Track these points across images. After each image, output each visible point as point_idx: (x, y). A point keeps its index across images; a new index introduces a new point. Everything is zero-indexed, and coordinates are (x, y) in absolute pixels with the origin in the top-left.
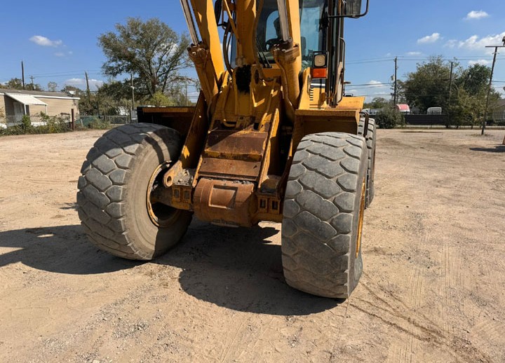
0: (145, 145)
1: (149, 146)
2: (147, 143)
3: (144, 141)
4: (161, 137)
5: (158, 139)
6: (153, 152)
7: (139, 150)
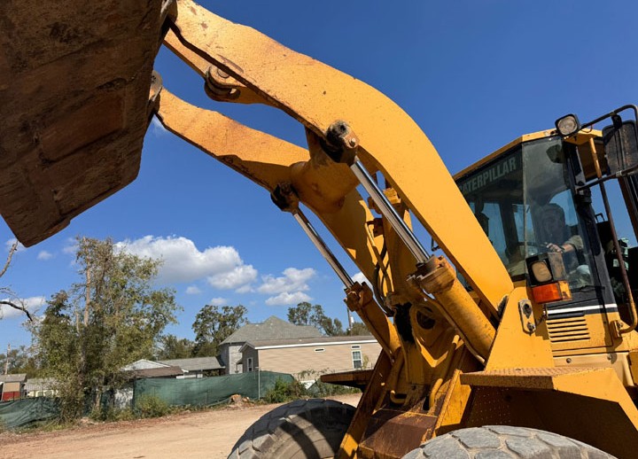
0: (279, 435)
1: (287, 436)
2: (283, 432)
3: (279, 429)
4: (311, 422)
5: (304, 425)
6: (293, 446)
7: (268, 443)
